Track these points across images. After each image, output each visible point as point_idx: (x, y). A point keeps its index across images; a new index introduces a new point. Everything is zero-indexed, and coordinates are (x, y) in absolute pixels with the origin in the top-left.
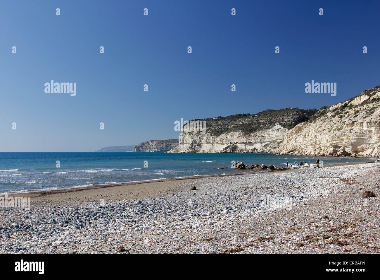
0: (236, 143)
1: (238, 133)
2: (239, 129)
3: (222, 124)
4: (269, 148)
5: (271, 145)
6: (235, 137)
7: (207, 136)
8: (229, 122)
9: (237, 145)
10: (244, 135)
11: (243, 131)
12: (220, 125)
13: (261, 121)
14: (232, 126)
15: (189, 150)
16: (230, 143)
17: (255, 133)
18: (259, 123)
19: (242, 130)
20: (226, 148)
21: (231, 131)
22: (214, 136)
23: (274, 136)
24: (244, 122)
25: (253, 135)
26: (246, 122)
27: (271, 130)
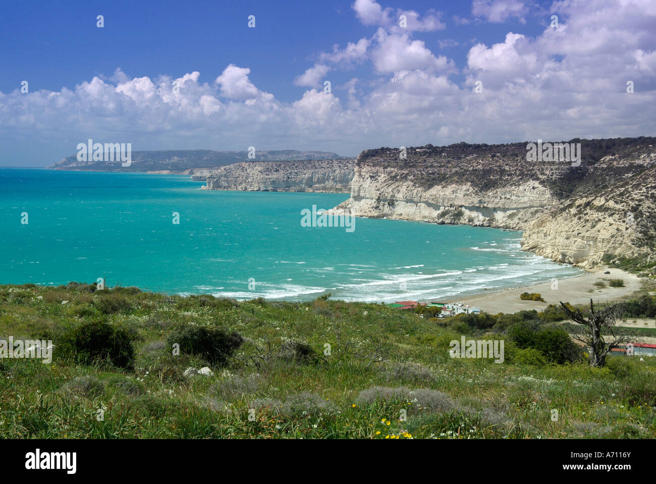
0: (461, 206)
1: (464, 188)
2: (467, 180)
3: (435, 164)
4: (516, 220)
5: (519, 216)
6: (460, 195)
7: (408, 187)
8: (449, 162)
9: (463, 209)
10: (476, 193)
11: (474, 184)
12: (432, 166)
13: (507, 168)
14: (454, 170)
15: (373, 212)
16: (451, 206)
17: (495, 191)
18: (503, 172)
19: (472, 182)
20: (443, 214)
21: (452, 182)
22: (420, 189)
23: (526, 199)
24: (477, 166)
25: (491, 194)
26: (480, 167)
27: (521, 188)
